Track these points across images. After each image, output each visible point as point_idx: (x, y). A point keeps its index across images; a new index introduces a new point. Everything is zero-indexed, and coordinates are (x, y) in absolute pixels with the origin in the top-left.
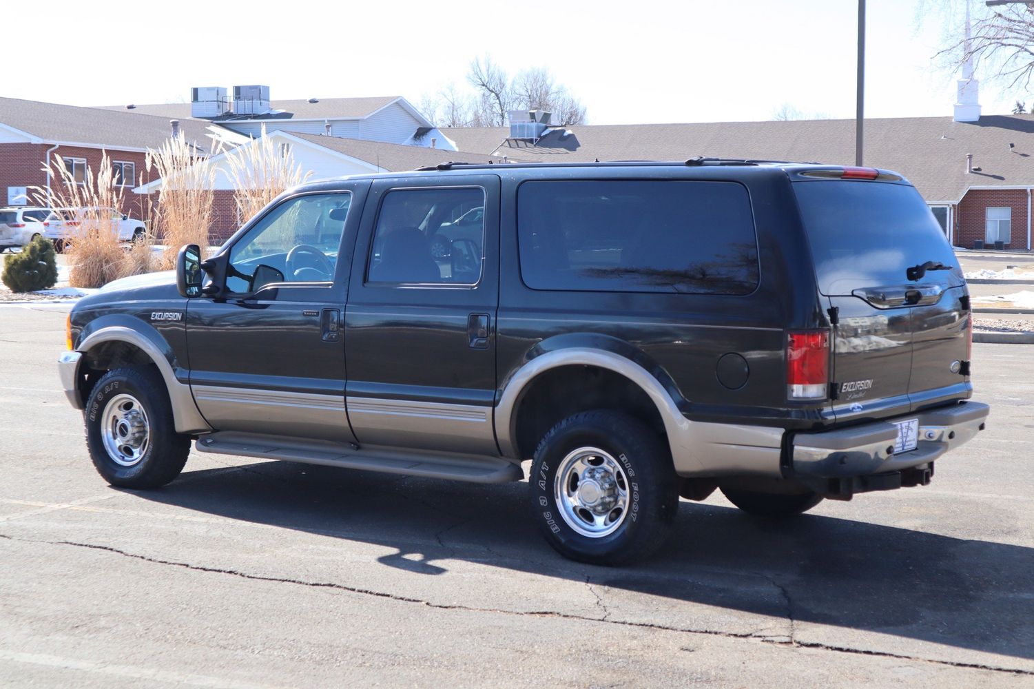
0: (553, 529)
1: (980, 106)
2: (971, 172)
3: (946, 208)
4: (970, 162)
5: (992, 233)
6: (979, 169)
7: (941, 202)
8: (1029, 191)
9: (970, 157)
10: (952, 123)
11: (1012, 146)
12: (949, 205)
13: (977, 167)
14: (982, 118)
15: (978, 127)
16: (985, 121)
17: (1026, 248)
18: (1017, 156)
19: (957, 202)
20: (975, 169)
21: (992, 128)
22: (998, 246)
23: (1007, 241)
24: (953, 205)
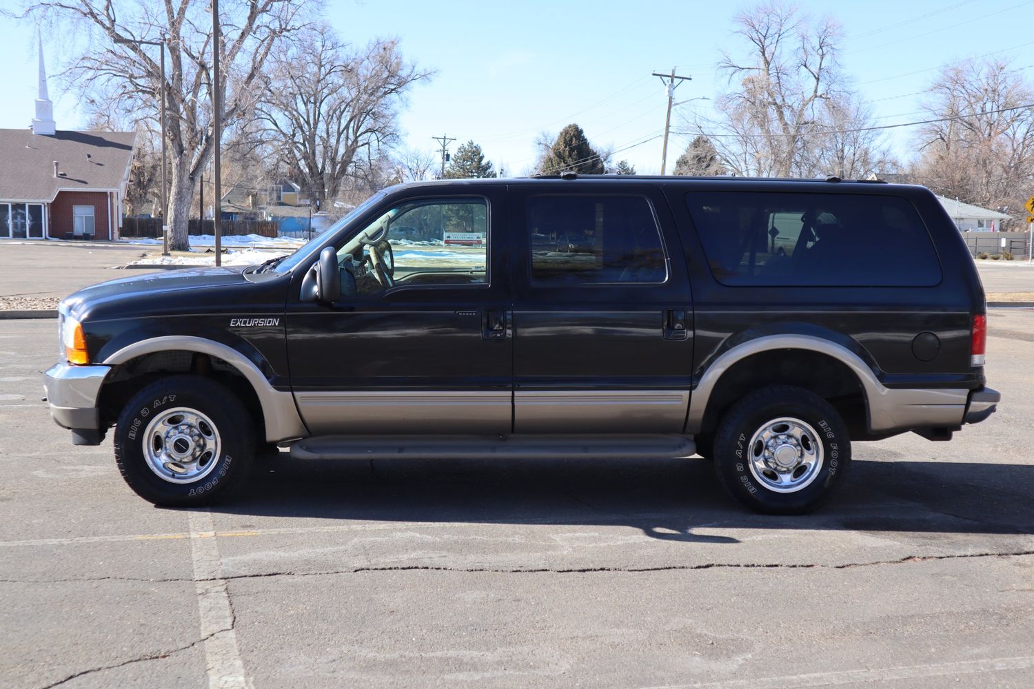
0: (751, 490)
1: (55, 123)
2: (58, 176)
3: (41, 206)
4: (57, 168)
5: (79, 226)
6: (65, 175)
7: (37, 201)
8: (109, 193)
9: (57, 164)
10: (32, 135)
11: (89, 156)
12: (44, 203)
13: (62, 173)
14: (57, 132)
15: (56, 140)
16: (61, 135)
17: (108, 239)
18: (94, 165)
19: (50, 201)
20: (61, 175)
21: (69, 141)
22: (86, 237)
23: (93, 233)
24: (48, 204)
